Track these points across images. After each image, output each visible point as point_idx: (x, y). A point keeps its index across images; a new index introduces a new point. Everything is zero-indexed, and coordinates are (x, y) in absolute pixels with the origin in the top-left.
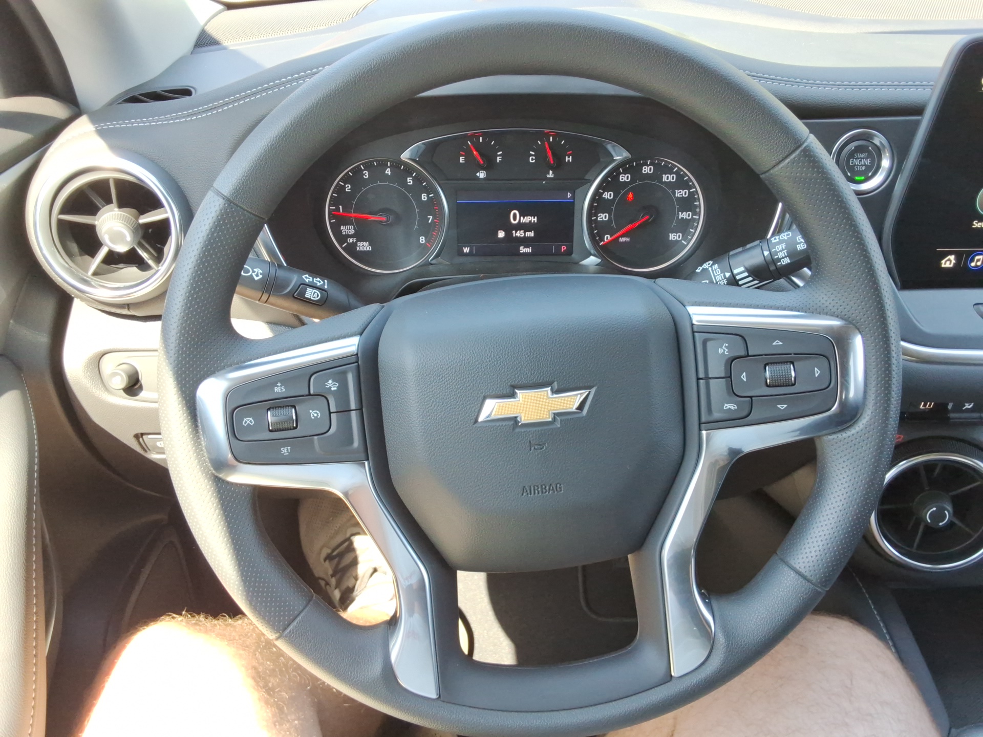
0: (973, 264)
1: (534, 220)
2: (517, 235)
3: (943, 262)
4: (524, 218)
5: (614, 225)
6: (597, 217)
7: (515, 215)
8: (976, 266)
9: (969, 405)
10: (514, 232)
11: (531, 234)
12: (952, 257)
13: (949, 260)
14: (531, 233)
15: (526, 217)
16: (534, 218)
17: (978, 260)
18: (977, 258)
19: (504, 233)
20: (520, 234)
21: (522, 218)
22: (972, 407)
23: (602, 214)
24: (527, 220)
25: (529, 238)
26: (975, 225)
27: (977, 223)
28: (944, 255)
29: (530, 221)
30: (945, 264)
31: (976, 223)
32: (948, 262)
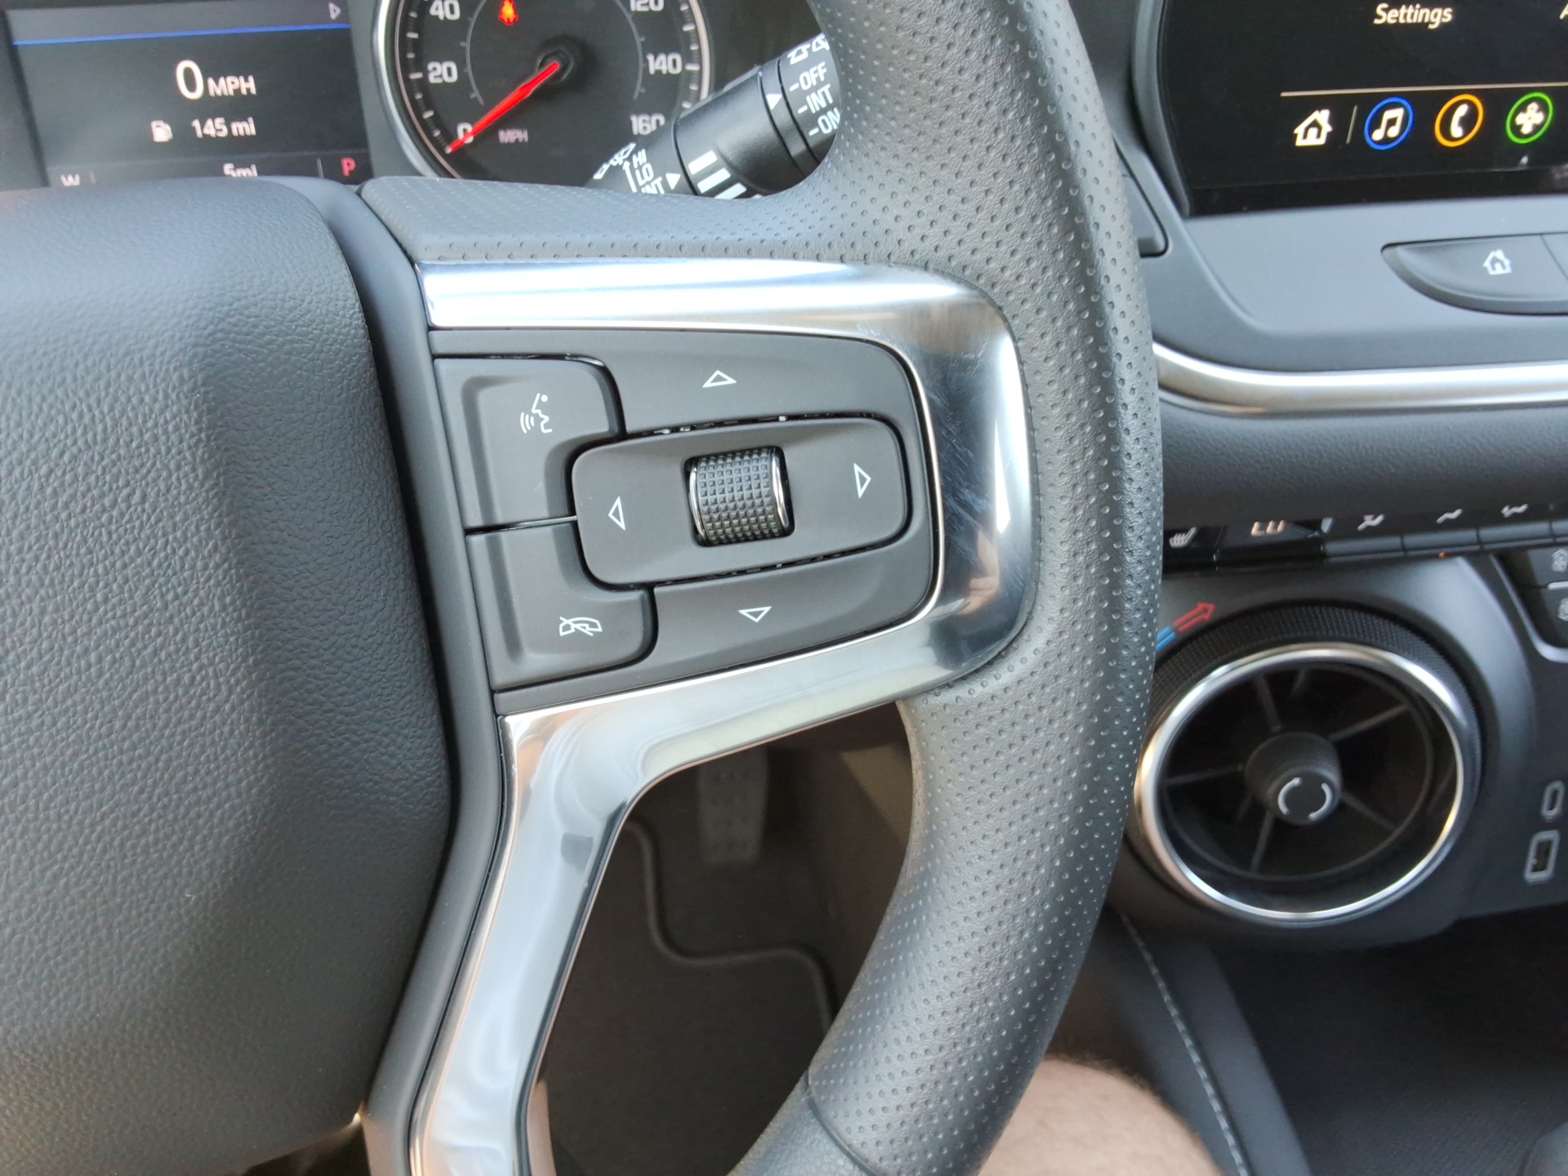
0: (1378, 135)
1: (248, 85)
2: (206, 131)
3: (1299, 130)
4: (217, 82)
5: (476, 94)
6: (426, 72)
7: (189, 74)
8: (1386, 140)
9: (1374, 519)
10: (196, 124)
11: (246, 128)
12: (1322, 116)
13: (1315, 124)
14: (245, 124)
15: (222, 80)
16: (246, 80)
17: (1392, 122)
18: (1388, 115)
19: (168, 127)
20: (215, 128)
21: (211, 82)
22: (1382, 523)
23: (437, 65)
24: (227, 86)
25: (245, 139)
26: (1380, 17)
27: (1386, 10)
28: (1305, 108)
29: (237, 91)
30: (1305, 136)
31: (1384, 10)
32: (1313, 131)
